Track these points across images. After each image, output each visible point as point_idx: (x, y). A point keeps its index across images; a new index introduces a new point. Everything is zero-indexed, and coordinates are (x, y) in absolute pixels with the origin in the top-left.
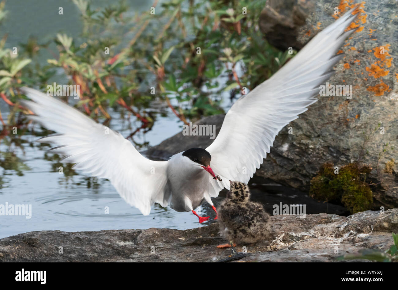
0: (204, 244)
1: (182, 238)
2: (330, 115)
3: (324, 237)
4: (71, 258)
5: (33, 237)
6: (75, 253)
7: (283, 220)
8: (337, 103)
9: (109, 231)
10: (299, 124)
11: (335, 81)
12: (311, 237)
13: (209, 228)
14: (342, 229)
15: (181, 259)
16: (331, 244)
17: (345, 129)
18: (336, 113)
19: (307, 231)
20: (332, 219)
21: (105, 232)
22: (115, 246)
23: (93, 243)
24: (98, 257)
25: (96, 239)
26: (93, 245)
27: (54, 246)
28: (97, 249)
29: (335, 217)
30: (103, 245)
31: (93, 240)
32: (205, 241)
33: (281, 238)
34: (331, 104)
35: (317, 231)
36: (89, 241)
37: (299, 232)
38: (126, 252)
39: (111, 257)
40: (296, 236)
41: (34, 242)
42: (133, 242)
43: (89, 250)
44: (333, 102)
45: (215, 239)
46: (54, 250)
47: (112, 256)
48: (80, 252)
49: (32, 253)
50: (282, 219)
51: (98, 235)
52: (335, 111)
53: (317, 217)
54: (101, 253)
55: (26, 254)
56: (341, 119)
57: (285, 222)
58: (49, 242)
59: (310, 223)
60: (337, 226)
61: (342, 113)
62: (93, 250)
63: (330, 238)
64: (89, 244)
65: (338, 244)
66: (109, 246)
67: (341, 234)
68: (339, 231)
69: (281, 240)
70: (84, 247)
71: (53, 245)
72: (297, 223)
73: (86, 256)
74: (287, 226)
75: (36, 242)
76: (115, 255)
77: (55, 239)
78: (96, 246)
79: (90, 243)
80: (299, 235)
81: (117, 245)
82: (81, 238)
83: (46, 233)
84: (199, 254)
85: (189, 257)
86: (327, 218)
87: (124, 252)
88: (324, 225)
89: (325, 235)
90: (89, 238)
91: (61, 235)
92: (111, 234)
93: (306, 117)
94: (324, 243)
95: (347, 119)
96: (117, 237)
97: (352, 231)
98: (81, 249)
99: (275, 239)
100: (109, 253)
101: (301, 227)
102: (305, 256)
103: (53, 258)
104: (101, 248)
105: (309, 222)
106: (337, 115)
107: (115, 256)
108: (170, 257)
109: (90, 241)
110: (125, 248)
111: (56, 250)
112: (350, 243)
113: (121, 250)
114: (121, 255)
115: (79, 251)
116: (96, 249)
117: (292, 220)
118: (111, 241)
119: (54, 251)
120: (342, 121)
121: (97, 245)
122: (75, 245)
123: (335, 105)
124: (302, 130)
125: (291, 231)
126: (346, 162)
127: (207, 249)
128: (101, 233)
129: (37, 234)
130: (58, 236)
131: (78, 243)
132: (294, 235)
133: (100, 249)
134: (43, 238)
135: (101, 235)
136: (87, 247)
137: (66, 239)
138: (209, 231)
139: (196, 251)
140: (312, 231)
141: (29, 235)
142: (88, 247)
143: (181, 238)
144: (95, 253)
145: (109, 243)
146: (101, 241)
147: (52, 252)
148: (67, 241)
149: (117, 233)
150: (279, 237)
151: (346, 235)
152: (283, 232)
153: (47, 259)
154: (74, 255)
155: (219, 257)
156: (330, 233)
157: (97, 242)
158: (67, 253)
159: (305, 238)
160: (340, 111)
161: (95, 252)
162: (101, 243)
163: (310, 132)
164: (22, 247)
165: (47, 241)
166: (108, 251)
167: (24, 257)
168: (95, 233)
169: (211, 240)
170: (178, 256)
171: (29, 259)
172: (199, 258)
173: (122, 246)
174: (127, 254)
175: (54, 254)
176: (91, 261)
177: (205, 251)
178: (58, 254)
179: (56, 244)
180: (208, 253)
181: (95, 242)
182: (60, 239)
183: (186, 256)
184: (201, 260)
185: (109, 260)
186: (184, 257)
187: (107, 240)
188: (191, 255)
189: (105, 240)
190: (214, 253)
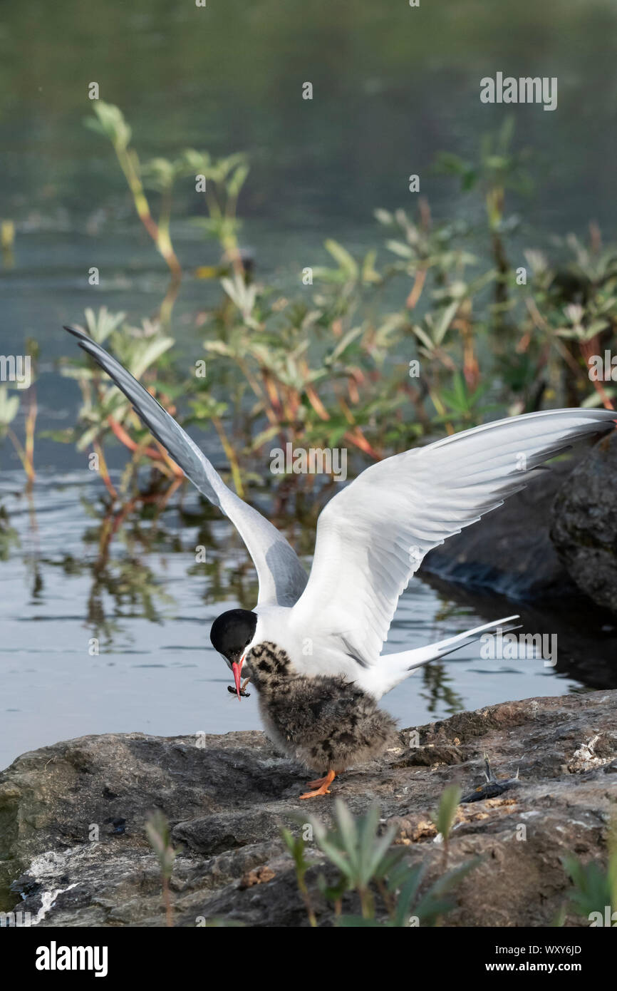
0: (436, 762)
1: (395, 749)
4: (160, 799)
5: (85, 750)
6: (170, 788)
7: (603, 703)
9: (244, 733)
13: (451, 724)
15: (385, 798)
21: (236, 735)
22: (254, 768)
23: (208, 762)
24: (217, 795)
25: (216, 752)
26: (207, 768)
28: (216, 777)
30: (230, 766)
31: (208, 755)
32: (440, 756)
33: (591, 745)
36: (202, 756)
38: (275, 782)
39: (243, 797)
41: (85, 761)
43: (198, 779)
45: (459, 751)
47: (246, 794)
48: (181, 783)
50: (603, 700)
51: (221, 743)
54: (223, 785)
57: (609, 706)
62: (208, 778)
64: (200, 764)
66: (240, 769)
69: (592, 750)
70: (189, 773)
71: (125, 767)
73: (191, 793)
74: (608, 717)
75: (90, 760)
76: (253, 791)
77: (130, 754)
78: (215, 770)
81: (258, 766)
82: (184, 750)
83: (112, 740)
84: (421, 785)
85: (401, 793)
87: (271, 784)
91: (144, 745)
92: (247, 741)
96: (259, 748)
98: (182, 776)
99: (579, 748)
100: (239, 788)
103: (124, 798)
104: (225, 773)
107: (253, 793)
108: (361, 795)
109: (204, 758)
110: (273, 774)
111: (132, 778)
113: (265, 778)
114: (265, 790)
115: (177, 782)
116: (214, 778)
118: (246, 756)
119: (127, 782)
121: (216, 768)
122: (172, 767)
125: (614, 727)
127: (441, 774)
128: (228, 739)
129: (93, 743)
130: (137, 747)
131: (178, 762)
133: (223, 777)
134: (105, 752)
135: (228, 743)
136: (195, 772)
137: (153, 752)
138: (451, 732)
139: (417, 780)
141: (78, 744)
142: (197, 771)
143: (392, 750)
144: (211, 786)
145: (241, 763)
146: (225, 757)
147: (123, 784)
148: (155, 757)
149: (260, 739)
150: (587, 743)
152: (598, 730)
154: (166, 792)
157: (217, 761)
158: (154, 787)
161: (212, 783)
162: (226, 762)
164: (60, 774)
165: (114, 758)
166: (239, 782)
167: (64, 797)
168: (216, 738)
169: (451, 753)
170: (378, 791)
171: (73, 802)
172: (420, 796)
173: (269, 769)
174: (277, 788)
175: (127, 789)
176: (201, 806)
177: (435, 779)
178: (134, 789)
179: (130, 766)
180: (441, 782)
181: (213, 760)
182: (141, 752)
183: (395, 790)
184: (424, 799)
185: (239, 802)
186: (390, 793)
187: (238, 755)
188: (406, 788)
189: (235, 754)
190: (452, 783)
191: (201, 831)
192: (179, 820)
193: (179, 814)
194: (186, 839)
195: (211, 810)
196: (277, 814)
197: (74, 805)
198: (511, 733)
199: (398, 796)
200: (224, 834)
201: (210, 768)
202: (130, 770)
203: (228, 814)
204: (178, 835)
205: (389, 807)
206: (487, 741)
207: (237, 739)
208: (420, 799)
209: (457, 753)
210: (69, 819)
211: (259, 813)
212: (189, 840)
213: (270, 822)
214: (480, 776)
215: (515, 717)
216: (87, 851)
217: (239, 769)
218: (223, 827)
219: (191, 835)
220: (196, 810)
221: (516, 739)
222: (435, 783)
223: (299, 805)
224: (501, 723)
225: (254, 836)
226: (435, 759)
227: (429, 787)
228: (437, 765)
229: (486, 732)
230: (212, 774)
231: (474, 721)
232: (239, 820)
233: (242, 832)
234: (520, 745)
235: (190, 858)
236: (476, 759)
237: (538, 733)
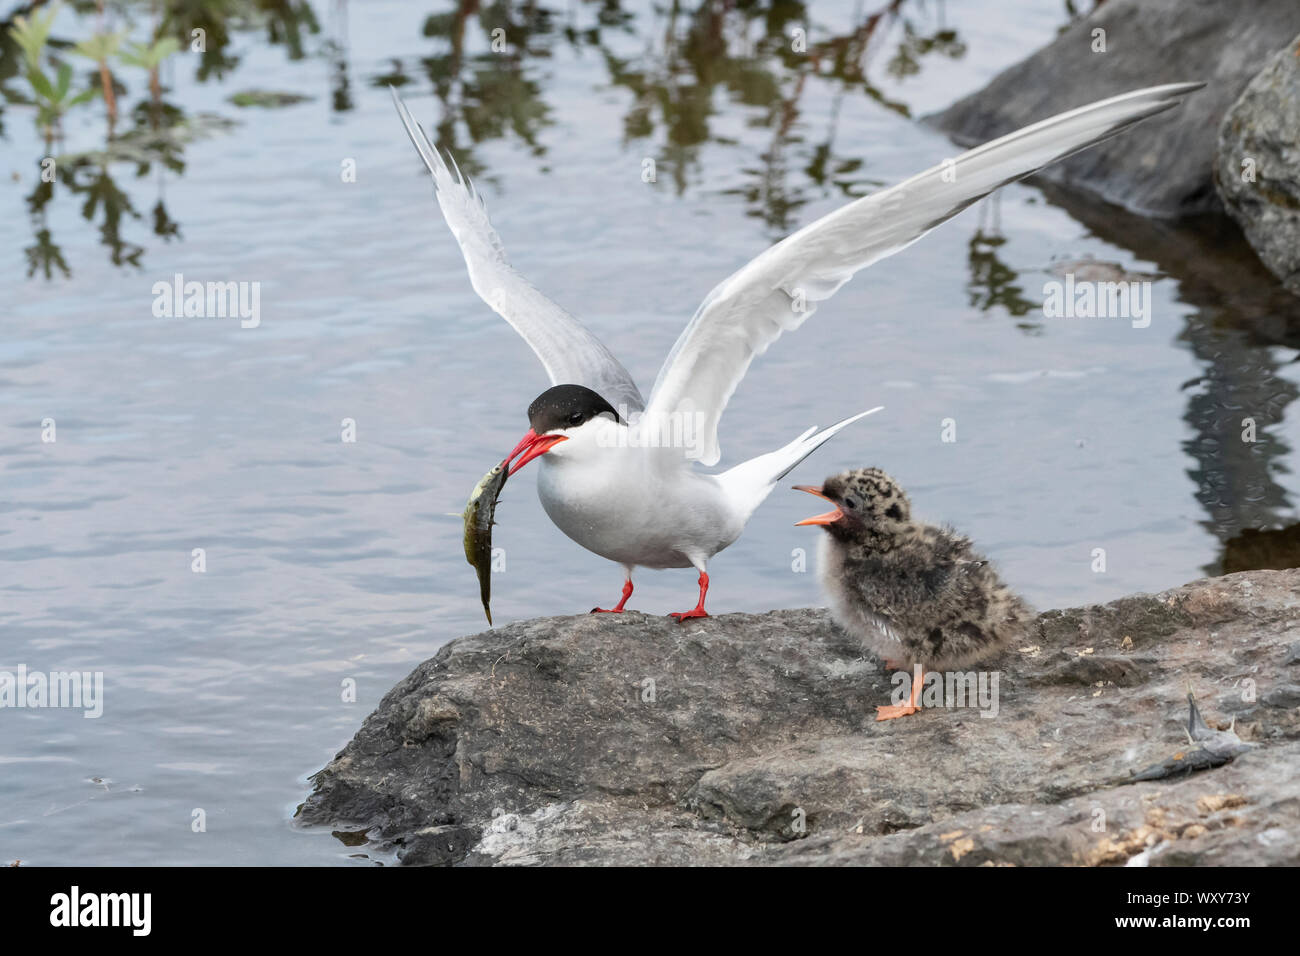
0: (1098, 680)
1: (1031, 649)
4: (675, 728)
5: (554, 644)
6: (688, 709)
9: (794, 613)
13: (1118, 614)
15: (1026, 747)
21: (783, 617)
22: (816, 678)
23: (744, 667)
24: (761, 723)
25: (755, 648)
26: (744, 676)
27: (618, 677)
28: (759, 693)
30: (779, 672)
31: (744, 653)
32: (1104, 672)
36: (734, 656)
38: (850, 704)
39: (802, 726)
41: (556, 663)
43: (731, 695)
45: (1133, 665)
46: (621, 694)
47: (806, 720)
48: (705, 701)
49: (551, 706)
51: (762, 632)
54: (771, 707)
55: (534, 710)
58: (605, 663)
62: (747, 695)
64: (733, 669)
66: (795, 680)
70: (717, 684)
71: (617, 673)
73: (721, 720)
75: (563, 661)
76: (816, 715)
77: (624, 649)
78: (757, 682)
79: (735, 668)
81: (821, 673)
82: (707, 645)
84: (1080, 726)
85: (1051, 739)
87: (844, 707)
90: (734, 647)
91: (643, 634)
92: (801, 628)
96: (820, 639)
98: (706, 690)
100: (795, 709)
104: (771, 686)
107: (817, 720)
108: (988, 737)
109: (737, 659)
110: (845, 689)
113: (834, 696)
114: (834, 715)
115: (699, 700)
116: (756, 693)
118: (801, 657)
119: (622, 699)
121: (757, 676)
122: (690, 674)
127: (1108, 706)
128: (771, 625)
129: (565, 630)
130: (634, 638)
131: (698, 665)
133: (769, 694)
134: (585, 647)
135: (771, 631)
137: (658, 647)
138: (1117, 627)
139: (1072, 714)
141: (542, 633)
142: (729, 681)
143: (1026, 650)
144: (752, 709)
145: (794, 668)
146: (769, 658)
147: (617, 702)
148: (662, 656)
149: (822, 625)
153: (598, 730)
154: (684, 717)
155: (1146, 746)
157: (757, 664)
158: (664, 707)
161: (753, 704)
162: (773, 667)
164: (518, 681)
165: (599, 658)
166: (794, 700)
167: (527, 723)
168: (753, 623)
169: (1123, 668)
170: (1015, 733)
171: (541, 731)
172: (1082, 748)
173: (838, 681)
174: (854, 712)
175: (622, 711)
176: (738, 741)
177: (1102, 715)
178: (633, 709)
179: (626, 671)
180: (1110, 723)
181: (751, 662)
182: (641, 647)
183: (1042, 733)
184: (1088, 755)
185: (796, 734)
186: (1034, 738)
187: (790, 654)
188: (1058, 731)
189: (784, 652)
190: (1129, 727)
191: (744, 792)
192: (707, 766)
193: (705, 755)
194: (720, 802)
195: (755, 748)
196: (862, 771)
197: (544, 736)
198: (1213, 635)
199: (1045, 744)
200: (781, 802)
201: (749, 677)
202: (625, 678)
203: (784, 767)
204: (709, 796)
205: (1035, 765)
206: (1177, 646)
207: (785, 624)
208: (1081, 754)
209: (1131, 668)
210: (536, 760)
211: (833, 769)
212: (727, 805)
213: (850, 784)
214: (1173, 721)
215: (1218, 609)
216: (569, 819)
217: (793, 679)
218: (780, 789)
219: (731, 799)
220: (732, 749)
221: (1222, 646)
222: (1102, 722)
223: (893, 753)
224: (1197, 618)
225: (827, 806)
226: (1097, 676)
227: (1093, 731)
228: (1100, 684)
229: (1175, 630)
230: (752, 688)
231: (1153, 612)
232: (804, 778)
233: (810, 800)
234: (1231, 660)
235: (729, 835)
236: (1163, 682)
237: (1257, 640)
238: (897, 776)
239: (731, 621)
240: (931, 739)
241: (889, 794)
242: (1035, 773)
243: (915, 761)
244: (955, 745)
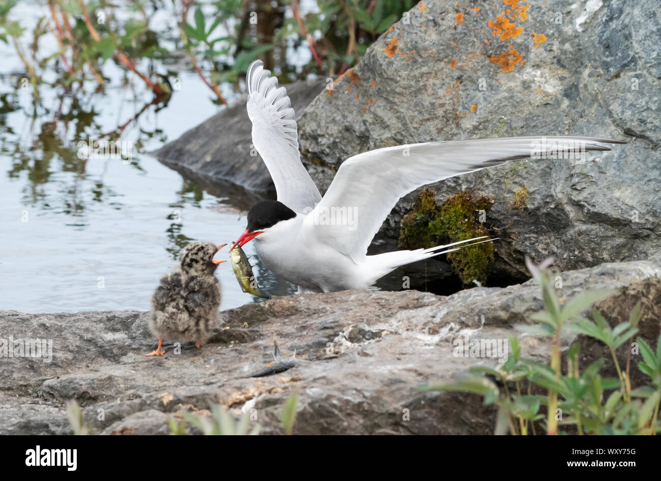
0: (231, 340)
2: (433, 104)
3: (410, 333)
4: (31, 361)
7: (352, 301)
8: (443, 84)
9: (90, 313)
10: (386, 119)
11: (442, 45)
12: (391, 333)
13: (241, 312)
14: (437, 320)
15: (197, 367)
16: (421, 346)
17: (455, 131)
18: (441, 102)
19: (386, 322)
20: (425, 301)
21: (84, 314)
22: (100, 340)
23: (65, 334)
24: (73, 360)
25: (71, 327)
26: (65, 339)
28: (72, 346)
29: (429, 297)
30: (81, 337)
31: (65, 329)
32: (234, 336)
33: (346, 334)
34: (434, 84)
35: (401, 322)
36: (60, 330)
37: (374, 324)
38: (115, 351)
39: (92, 361)
40: (369, 331)
42: (126, 334)
43: (59, 347)
44: (438, 82)
45: (248, 333)
47: (94, 358)
50: (350, 299)
51: (74, 320)
52: (440, 98)
53: (403, 296)
54: (77, 352)
56: (450, 113)
57: (355, 304)
59: (391, 307)
60: (431, 314)
61: (451, 101)
62: (66, 347)
63: (420, 336)
65: (432, 347)
66: (89, 341)
67: (437, 329)
68: (433, 323)
69: (347, 337)
72: (373, 307)
73: (54, 358)
74: (357, 312)
76: (99, 357)
77: (9, 327)
78: (71, 341)
79: (61, 335)
80: (374, 329)
81: (101, 338)
82: (48, 325)
84: (223, 358)
85: (209, 363)
86: (417, 299)
87: (112, 352)
88: (412, 312)
89: (412, 330)
90: (61, 326)
91: (18, 320)
92: (93, 319)
93: (395, 107)
94: (411, 345)
95: (458, 113)
96: (101, 324)
97: (452, 324)
99: (337, 335)
100: (89, 354)
101: (378, 314)
102: (380, 370)
104: (78, 343)
105: (390, 305)
106: (442, 105)
107: (99, 359)
108: (180, 363)
109: (62, 331)
110: (113, 345)
112: (448, 346)
113: (107, 348)
114: (107, 357)
116: (70, 347)
117: (365, 302)
118: (92, 331)
120: (450, 115)
121: (71, 339)
122: (39, 337)
123: (441, 88)
124: (390, 130)
125: (362, 321)
126: (454, 188)
127: (236, 350)
128: (78, 317)
130: (14, 322)
131: (44, 334)
132: (367, 328)
133: (77, 346)
135: (78, 320)
136: (56, 342)
137: (25, 326)
138: (241, 318)
139: (219, 354)
140: (393, 321)
142: (58, 341)
144: (69, 353)
145: (89, 336)
146: (77, 331)
148: (27, 329)
149: (103, 318)
150: (343, 332)
151: (444, 332)
152: (350, 322)
155: (254, 365)
156: (420, 327)
157: (71, 334)
159: (384, 333)
160: (447, 98)
161: (69, 351)
162: (79, 335)
163: (402, 135)
166: (88, 350)
168: (70, 316)
169: (243, 334)
172: (224, 367)
173: (110, 341)
174: (116, 355)
176: (61, 367)
177: (233, 354)
180: (237, 357)
181: (68, 333)
182: (17, 326)
183: (205, 361)
184: (227, 369)
185: (89, 364)
186: (201, 364)
187: (87, 330)
188: (212, 360)
189: (84, 329)
190: (246, 358)
191: (64, 387)
192: (46, 378)
193: (46, 373)
194: (52, 392)
195: (70, 370)
196: (120, 377)
198: (286, 320)
199: (207, 366)
200: (81, 391)
201: (67, 339)
203: (84, 376)
204: (47, 390)
205: (202, 374)
206: (269, 325)
207: (85, 317)
208: (223, 369)
211: (107, 376)
212: (56, 394)
213: (115, 383)
214: (267, 354)
215: (288, 309)
217: (89, 340)
218: (81, 385)
219: (58, 390)
220: (59, 371)
221: (290, 325)
222: (233, 357)
223: (135, 370)
224: (278, 313)
225: (104, 392)
226: (231, 338)
227: (229, 360)
228: (233, 342)
229: (268, 319)
230: (69, 344)
231: (258, 310)
232: (93, 380)
233: (95, 390)
234: (294, 331)
235: (56, 407)
236: (262, 339)
237: (307, 321)
238: (136, 380)
239: (60, 315)
240: (153, 364)
241: (132, 387)
242: (201, 378)
243: (145, 373)
244: (164, 367)
